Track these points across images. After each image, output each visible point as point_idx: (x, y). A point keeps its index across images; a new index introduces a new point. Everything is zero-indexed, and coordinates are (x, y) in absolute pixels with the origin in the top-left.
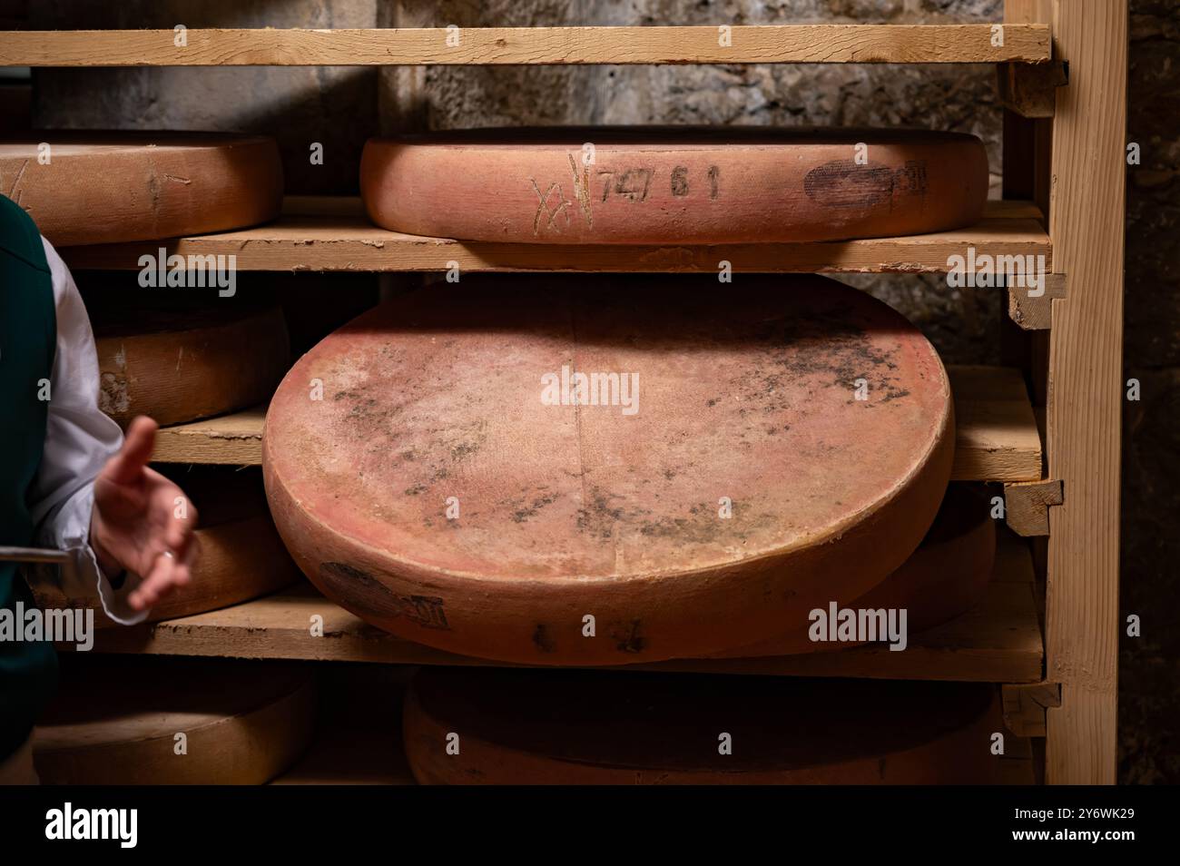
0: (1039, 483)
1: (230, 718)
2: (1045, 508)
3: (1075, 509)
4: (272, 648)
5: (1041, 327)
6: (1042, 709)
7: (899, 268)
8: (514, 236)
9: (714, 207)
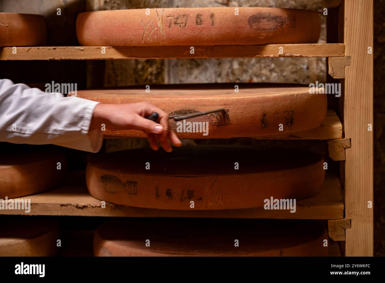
0: (341, 139)
1: (24, 240)
2: (343, 149)
3: (355, 150)
4: (40, 211)
5: (341, 77)
6: (344, 230)
7: (285, 55)
8: (134, 43)
9: (213, 30)
